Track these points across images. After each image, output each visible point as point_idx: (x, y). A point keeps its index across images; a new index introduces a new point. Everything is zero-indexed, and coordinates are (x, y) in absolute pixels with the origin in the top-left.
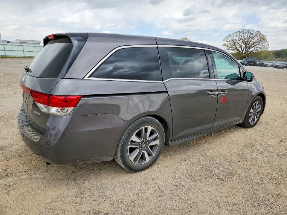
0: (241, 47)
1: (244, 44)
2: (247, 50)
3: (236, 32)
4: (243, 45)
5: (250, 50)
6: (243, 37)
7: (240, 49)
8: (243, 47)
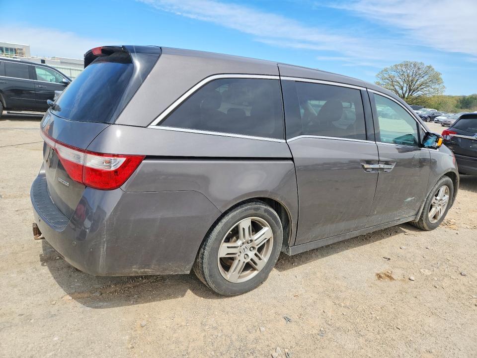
0: (402, 89)
1: (407, 85)
2: (410, 93)
3: (396, 66)
4: (405, 85)
5: (415, 94)
6: (405, 74)
7: (400, 92)
8: (404, 89)
